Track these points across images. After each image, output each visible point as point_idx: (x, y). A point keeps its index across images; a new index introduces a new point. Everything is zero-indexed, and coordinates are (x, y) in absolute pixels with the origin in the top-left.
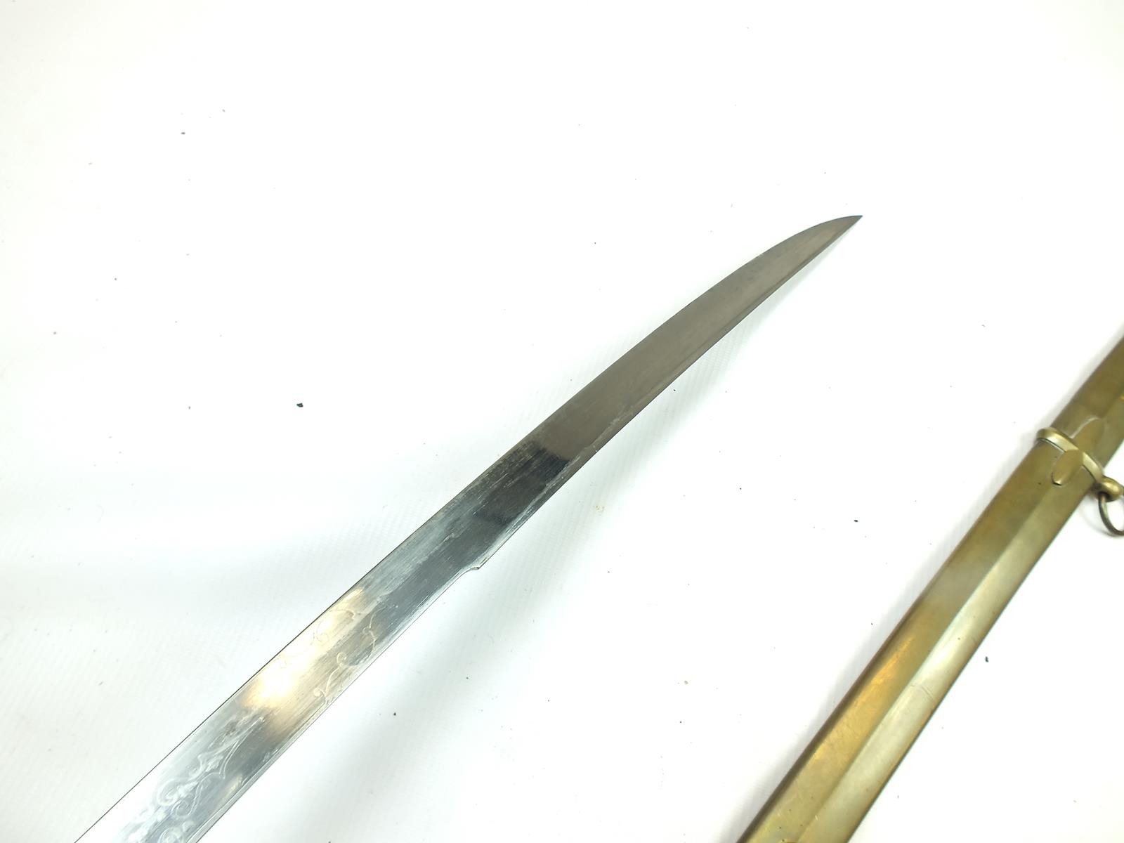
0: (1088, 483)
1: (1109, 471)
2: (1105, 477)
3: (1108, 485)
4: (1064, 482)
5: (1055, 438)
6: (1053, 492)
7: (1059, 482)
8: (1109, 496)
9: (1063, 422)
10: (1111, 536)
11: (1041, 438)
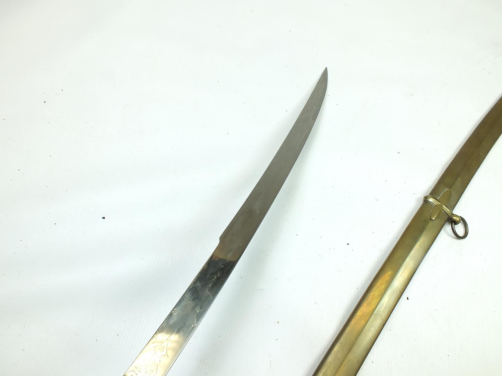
0: (446, 217)
1: (455, 212)
2: (453, 214)
3: (455, 218)
4: (436, 219)
5: (431, 200)
6: (431, 223)
7: (433, 219)
8: (456, 223)
9: (434, 192)
10: (458, 239)
11: (426, 200)
